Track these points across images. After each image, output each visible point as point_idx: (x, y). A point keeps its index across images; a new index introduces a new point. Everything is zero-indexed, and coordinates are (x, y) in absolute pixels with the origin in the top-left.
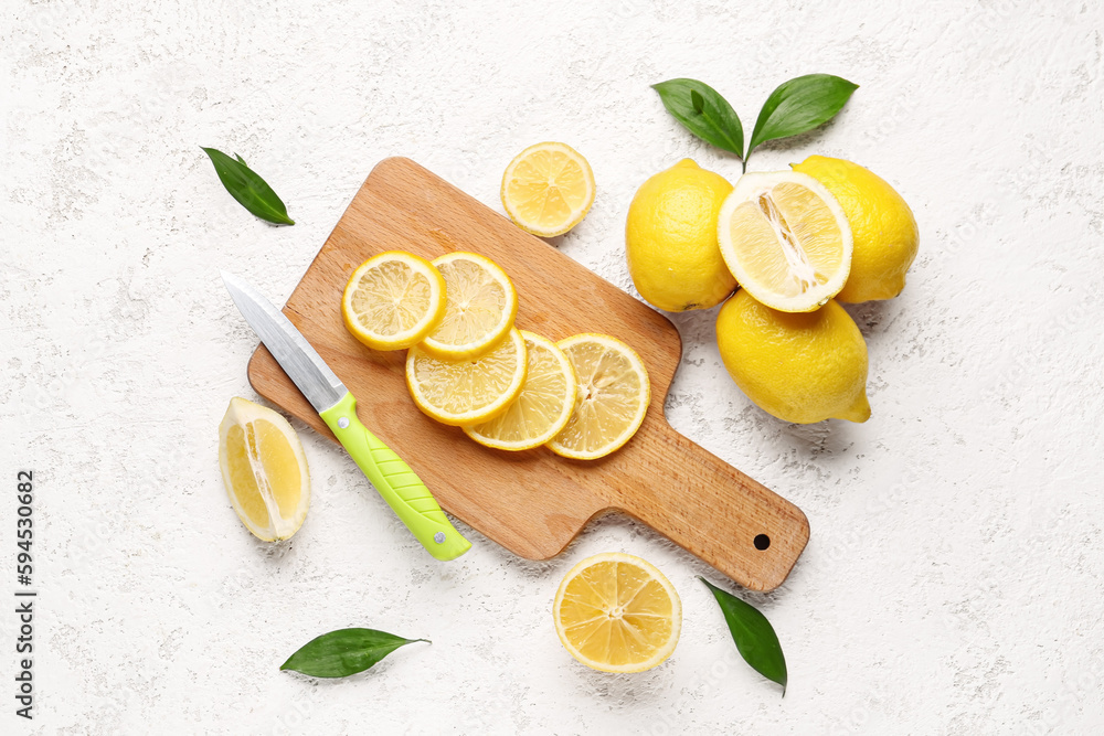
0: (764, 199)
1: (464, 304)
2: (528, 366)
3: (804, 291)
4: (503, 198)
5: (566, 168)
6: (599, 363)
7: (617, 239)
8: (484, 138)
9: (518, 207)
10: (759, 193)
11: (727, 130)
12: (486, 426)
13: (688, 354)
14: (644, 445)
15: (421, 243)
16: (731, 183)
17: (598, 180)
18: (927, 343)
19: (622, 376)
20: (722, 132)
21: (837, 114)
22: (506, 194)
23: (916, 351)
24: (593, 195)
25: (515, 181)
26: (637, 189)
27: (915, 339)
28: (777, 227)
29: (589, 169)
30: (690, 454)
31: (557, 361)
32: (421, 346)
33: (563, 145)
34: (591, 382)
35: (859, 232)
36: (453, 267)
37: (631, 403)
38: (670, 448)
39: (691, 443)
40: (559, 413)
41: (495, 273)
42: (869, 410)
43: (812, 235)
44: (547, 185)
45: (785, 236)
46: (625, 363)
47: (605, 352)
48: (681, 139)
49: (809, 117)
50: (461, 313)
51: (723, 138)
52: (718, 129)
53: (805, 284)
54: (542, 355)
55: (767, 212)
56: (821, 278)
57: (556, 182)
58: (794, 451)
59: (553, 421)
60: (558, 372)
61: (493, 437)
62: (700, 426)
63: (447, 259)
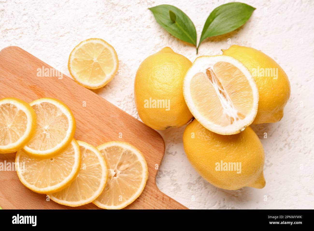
0: (209, 71)
1: (46, 127)
2: (81, 161)
3: (232, 123)
4: (69, 68)
5: (103, 52)
6: (120, 157)
7: (130, 89)
8: (61, 36)
9: (78, 73)
10: (206, 67)
11: (188, 32)
12: (59, 193)
13: (168, 149)
14: (145, 200)
15: (25, 93)
16: (191, 60)
17: (120, 59)
18: (292, 142)
19: (133, 164)
20: (185, 33)
21: (245, 23)
22: (71, 66)
23: (287, 146)
24: (118, 66)
25: (76, 59)
26: (141, 62)
27: (286, 140)
28: (216, 87)
29: (115, 53)
30: (169, 205)
31: (97, 158)
32: (23, 150)
33: (101, 40)
34: (116, 168)
35: (260, 88)
36: (41, 106)
37: (138, 179)
38: (159, 202)
39: (170, 199)
40: (98, 186)
41: (63, 110)
42: (265, 183)
43: (236, 92)
44: (92, 61)
45: (220, 92)
46: (135, 157)
47: (124, 151)
48: (165, 36)
49: (231, 25)
50: (45, 132)
51: (186, 36)
52: (184, 31)
53: (232, 120)
54: (89, 154)
55: (210, 78)
56: (241, 116)
57: (98, 59)
58: (224, 200)
59: (95, 190)
60: (98, 164)
61: (62, 199)
62: (175, 187)
63: (38, 102)
